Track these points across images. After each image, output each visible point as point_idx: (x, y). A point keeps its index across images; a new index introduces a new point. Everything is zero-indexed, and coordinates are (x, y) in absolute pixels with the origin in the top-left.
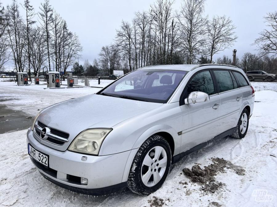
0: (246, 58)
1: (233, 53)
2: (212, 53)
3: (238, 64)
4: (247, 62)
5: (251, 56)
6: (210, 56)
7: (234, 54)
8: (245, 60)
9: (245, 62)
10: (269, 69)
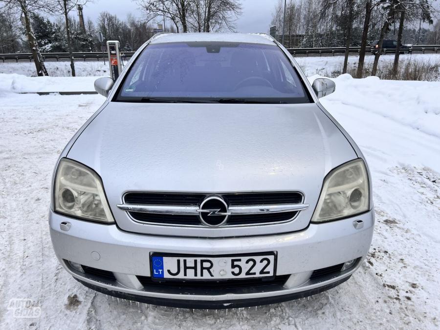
0: (104, 20)
1: (78, 11)
2: (66, 10)
3: (93, 31)
4: (107, 27)
5: (110, 19)
6: (64, 15)
7: (79, 13)
8: (104, 25)
9: (103, 28)
10: (139, 41)
